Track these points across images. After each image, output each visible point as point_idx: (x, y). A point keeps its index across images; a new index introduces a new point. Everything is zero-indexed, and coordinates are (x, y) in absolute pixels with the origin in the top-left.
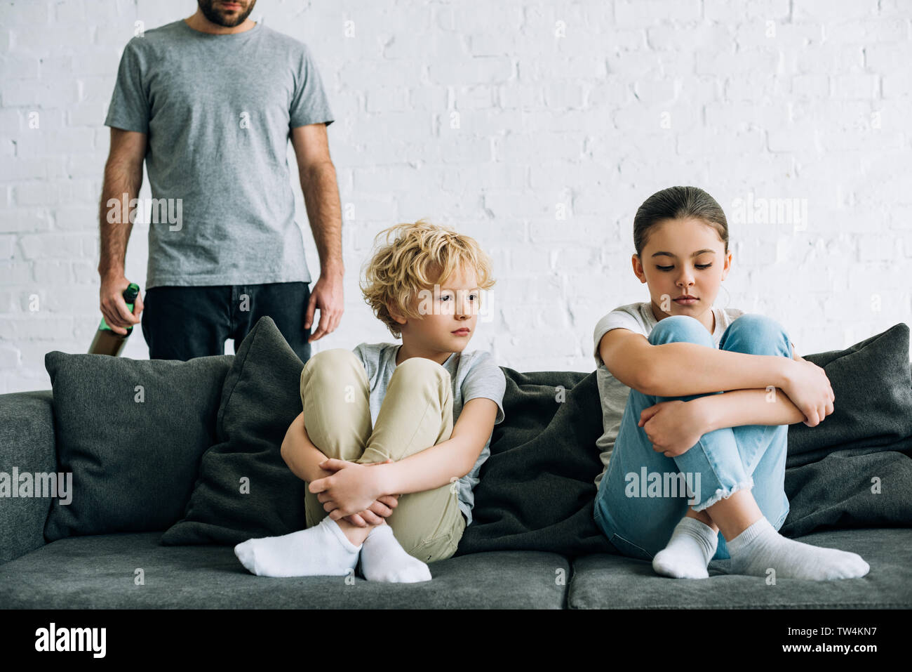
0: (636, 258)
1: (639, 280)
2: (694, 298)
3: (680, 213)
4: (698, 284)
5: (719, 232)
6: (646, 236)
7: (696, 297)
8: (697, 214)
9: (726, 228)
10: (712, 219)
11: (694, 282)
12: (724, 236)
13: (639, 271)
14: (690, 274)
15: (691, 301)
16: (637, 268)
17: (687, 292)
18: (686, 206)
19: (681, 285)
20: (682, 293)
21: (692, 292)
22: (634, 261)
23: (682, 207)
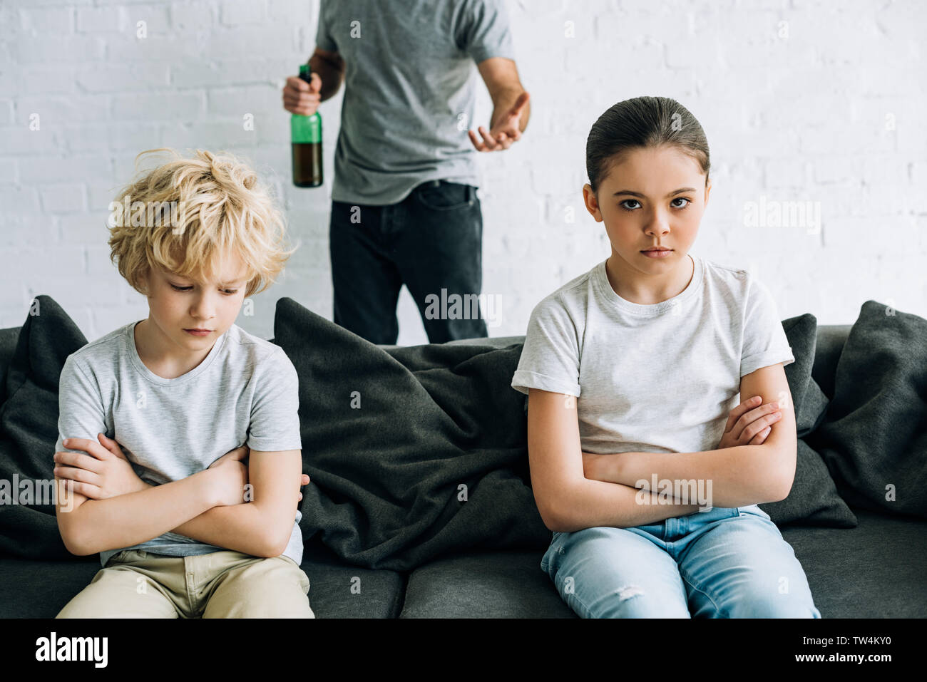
0: (589, 190)
1: (592, 218)
2: (667, 250)
3: (651, 139)
4: (674, 232)
5: (701, 162)
6: (606, 167)
7: (671, 249)
8: (674, 141)
9: (707, 155)
10: (692, 145)
11: (669, 230)
12: (705, 166)
13: (594, 206)
14: (664, 219)
15: (664, 253)
16: (589, 201)
17: (659, 243)
18: (659, 128)
19: (652, 233)
20: (653, 244)
21: (665, 242)
22: (586, 193)
23: (654, 130)
